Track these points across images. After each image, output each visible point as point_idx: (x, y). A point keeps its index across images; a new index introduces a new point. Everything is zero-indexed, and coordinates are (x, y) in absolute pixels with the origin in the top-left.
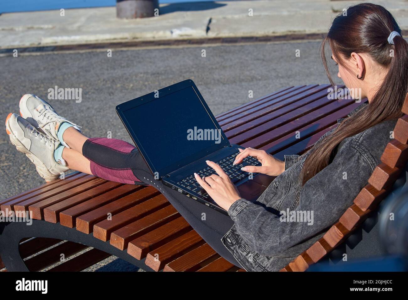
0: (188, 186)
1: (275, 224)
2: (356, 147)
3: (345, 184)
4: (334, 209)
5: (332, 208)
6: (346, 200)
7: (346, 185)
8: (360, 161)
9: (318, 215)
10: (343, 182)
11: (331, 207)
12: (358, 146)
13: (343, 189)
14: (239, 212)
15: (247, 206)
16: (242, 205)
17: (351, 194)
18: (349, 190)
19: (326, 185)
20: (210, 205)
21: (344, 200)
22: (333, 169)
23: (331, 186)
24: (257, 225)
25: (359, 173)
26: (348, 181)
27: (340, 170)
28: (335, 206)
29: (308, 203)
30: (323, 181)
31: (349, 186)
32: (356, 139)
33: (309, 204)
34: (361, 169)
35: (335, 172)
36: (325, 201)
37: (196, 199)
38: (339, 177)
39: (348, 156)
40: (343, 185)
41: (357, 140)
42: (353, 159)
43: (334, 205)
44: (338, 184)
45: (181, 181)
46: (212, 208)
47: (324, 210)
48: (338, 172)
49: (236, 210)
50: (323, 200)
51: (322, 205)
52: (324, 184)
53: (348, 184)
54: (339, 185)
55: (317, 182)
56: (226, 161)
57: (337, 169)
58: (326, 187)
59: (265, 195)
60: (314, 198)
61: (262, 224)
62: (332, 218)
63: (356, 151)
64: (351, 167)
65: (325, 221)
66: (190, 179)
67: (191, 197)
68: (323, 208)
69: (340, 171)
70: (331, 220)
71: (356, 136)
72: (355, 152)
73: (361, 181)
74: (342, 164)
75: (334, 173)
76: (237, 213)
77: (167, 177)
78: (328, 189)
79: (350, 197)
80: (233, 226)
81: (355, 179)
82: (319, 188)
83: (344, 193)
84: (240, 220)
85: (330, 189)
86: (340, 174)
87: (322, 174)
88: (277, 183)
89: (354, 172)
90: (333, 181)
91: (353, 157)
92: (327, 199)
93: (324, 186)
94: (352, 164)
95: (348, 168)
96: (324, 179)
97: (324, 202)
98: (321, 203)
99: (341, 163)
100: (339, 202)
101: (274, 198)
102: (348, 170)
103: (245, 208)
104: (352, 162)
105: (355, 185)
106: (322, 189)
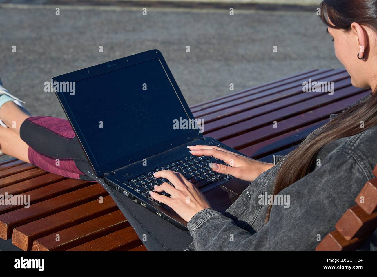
0: (137, 189)
1: (237, 242)
2: (349, 153)
3: (330, 199)
4: (312, 231)
5: (311, 229)
6: (330, 221)
7: (332, 201)
8: (353, 170)
9: (291, 237)
10: (328, 197)
11: (308, 228)
12: (352, 150)
13: (327, 205)
14: (200, 226)
15: (210, 219)
16: (204, 217)
17: (338, 214)
18: (336, 208)
19: (304, 197)
20: (163, 215)
21: (327, 220)
22: (317, 177)
23: (311, 200)
24: (217, 243)
25: (350, 186)
26: (335, 196)
27: (326, 179)
28: (314, 226)
29: (278, 218)
30: (301, 191)
31: (336, 202)
32: (351, 142)
33: (280, 220)
34: (354, 181)
35: (319, 181)
36: (302, 218)
37: (145, 205)
38: (323, 189)
39: (338, 163)
40: (328, 200)
41: (352, 144)
42: (345, 167)
43: (312, 225)
44: (321, 198)
45: (129, 181)
46: (164, 219)
47: (300, 231)
48: (322, 182)
49: (197, 224)
50: (299, 217)
51: (297, 225)
52: (302, 196)
53: (335, 200)
54: (323, 200)
55: (294, 192)
56: (194, 159)
57: (321, 177)
58: (305, 200)
59: (235, 207)
60: (287, 212)
61: (223, 242)
62: (309, 243)
63: (349, 156)
64: (341, 177)
65: (300, 245)
66: (142, 179)
67: (139, 203)
68: (298, 229)
69: (326, 181)
70: (308, 245)
71: (351, 138)
72: (347, 158)
73: (353, 197)
74: (329, 171)
75: (318, 183)
76: (197, 228)
77: (112, 175)
78: (307, 203)
79: (335, 218)
80: (192, 244)
81: (345, 193)
82: (295, 200)
83: (328, 212)
84: (199, 236)
85: (310, 203)
86: (325, 185)
87: (303, 182)
88: (251, 193)
89: (344, 184)
90: (315, 193)
91: (345, 165)
92: (304, 217)
93: (302, 198)
94: (342, 173)
95: (336, 178)
96: (303, 189)
97: (299, 219)
98: (296, 221)
99: (327, 170)
100: (320, 222)
101: (246, 212)
102: (336, 181)
103: (208, 221)
104: (343, 171)
105: (344, 202)
106: (298, 202)
